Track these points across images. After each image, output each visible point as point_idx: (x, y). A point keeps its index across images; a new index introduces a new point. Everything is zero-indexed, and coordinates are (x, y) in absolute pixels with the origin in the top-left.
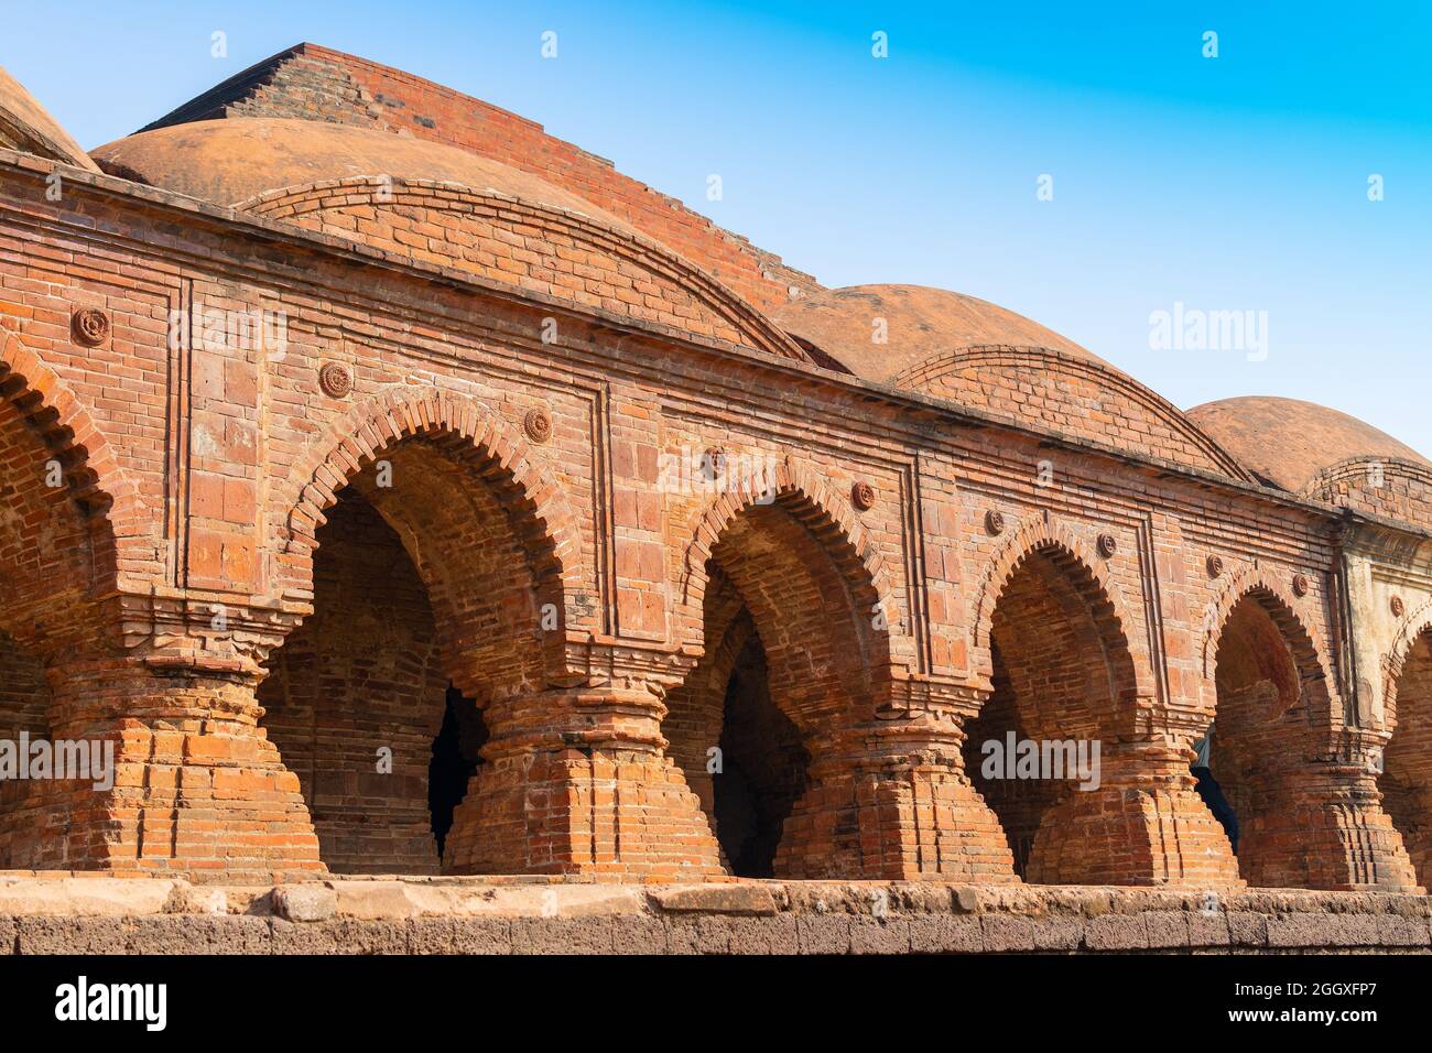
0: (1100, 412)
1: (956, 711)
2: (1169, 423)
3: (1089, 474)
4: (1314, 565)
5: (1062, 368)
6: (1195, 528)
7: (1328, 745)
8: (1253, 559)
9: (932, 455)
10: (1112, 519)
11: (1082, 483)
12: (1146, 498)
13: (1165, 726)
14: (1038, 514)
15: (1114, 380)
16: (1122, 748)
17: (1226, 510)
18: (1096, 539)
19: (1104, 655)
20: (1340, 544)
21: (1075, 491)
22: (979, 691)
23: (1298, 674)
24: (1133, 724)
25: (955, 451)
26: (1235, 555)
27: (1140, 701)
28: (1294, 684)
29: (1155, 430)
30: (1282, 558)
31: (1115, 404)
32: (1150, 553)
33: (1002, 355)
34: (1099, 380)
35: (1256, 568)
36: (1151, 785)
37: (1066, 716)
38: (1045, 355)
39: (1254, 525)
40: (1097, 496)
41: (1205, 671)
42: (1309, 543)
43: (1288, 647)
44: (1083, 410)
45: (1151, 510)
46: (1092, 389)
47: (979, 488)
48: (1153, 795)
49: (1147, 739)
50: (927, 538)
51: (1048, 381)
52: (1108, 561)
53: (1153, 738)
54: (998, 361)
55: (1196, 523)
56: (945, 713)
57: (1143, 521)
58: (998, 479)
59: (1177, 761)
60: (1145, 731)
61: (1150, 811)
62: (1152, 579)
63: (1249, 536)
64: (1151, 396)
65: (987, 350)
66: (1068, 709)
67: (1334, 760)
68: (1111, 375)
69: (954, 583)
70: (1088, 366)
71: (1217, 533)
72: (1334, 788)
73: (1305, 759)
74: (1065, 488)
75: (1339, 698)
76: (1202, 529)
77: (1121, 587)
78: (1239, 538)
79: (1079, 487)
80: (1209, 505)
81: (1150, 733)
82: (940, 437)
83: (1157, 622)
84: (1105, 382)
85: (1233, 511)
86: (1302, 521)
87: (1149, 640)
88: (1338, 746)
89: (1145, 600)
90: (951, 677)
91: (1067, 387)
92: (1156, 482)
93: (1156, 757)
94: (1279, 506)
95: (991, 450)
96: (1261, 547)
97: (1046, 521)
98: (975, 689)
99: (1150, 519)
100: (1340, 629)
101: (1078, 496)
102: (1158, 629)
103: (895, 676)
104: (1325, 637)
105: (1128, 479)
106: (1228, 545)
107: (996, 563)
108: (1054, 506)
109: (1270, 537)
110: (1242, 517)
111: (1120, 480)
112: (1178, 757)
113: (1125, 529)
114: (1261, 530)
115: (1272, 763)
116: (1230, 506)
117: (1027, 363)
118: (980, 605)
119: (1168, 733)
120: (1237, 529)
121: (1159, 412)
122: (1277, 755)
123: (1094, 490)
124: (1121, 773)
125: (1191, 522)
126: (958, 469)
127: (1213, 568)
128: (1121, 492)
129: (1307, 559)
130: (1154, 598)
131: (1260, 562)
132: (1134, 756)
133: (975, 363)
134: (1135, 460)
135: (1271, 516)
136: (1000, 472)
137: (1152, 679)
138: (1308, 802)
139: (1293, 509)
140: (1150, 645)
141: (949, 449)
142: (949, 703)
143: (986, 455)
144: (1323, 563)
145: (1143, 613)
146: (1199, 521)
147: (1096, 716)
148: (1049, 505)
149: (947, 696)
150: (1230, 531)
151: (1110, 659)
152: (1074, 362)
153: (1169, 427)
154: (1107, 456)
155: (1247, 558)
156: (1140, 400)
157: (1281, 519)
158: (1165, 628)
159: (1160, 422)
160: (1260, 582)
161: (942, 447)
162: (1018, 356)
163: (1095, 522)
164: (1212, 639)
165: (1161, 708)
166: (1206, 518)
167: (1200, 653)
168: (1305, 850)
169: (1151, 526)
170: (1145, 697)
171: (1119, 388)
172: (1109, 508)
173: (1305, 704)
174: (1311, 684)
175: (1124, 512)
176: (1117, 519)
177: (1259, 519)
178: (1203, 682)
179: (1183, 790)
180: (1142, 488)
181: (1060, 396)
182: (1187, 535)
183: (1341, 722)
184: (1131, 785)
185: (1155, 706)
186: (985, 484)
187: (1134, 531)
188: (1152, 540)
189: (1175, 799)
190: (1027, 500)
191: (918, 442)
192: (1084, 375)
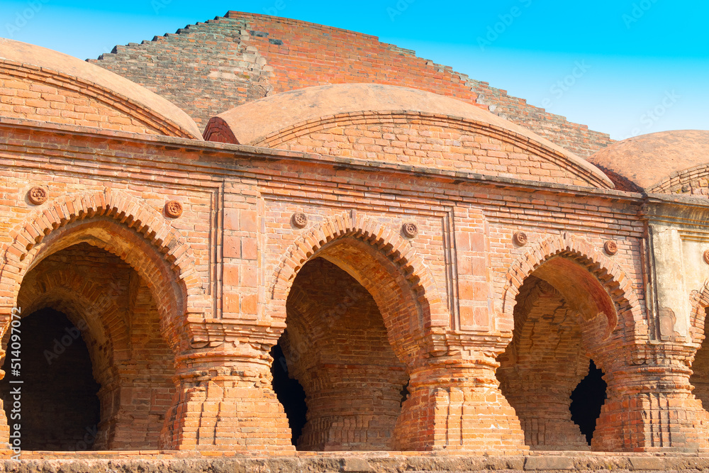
0: (461, 148)
1: (254, 341)
2: (527, 150)
3: (388, 184)
4: (625, 233)
5: (424, 122)
6: (498, 214)
7: (637, 354)
8: (563, 233)
9: (239, 180)
10: (417, 212)
11: (383, 191)
12: (446, 197)
13: (461, 345)
14: (346, 213)
15: (473, 126)
16: (432, 361)
17: (526, 201)
18: (401, 227)
19: (414, 301)
20: (644, 218)
21: (379, 196)
22: (271, 327)
23: (615, 307)
24: (432, 346)
25: (258, 177)
26: (544, 230)
27: (434, 330)
28: (614, 314)
29: (512, 156)
30: (594, 231)
31: (474, 141)
32: (452, 233)
33: (366, 117)
34: (461, 127)
35: (565, 238)
36: (449, 384)
37: (405, 342)
38: (407, 115)
39: (559, 210)
40: (398, 198)
41: (503, 308)
42: (618, 219)
43: (606, 290)
44: (443, 147)
45: (453, 204)
46: (452, 133)
47: (286, 199)
48: (449, 391)
49: (447, 354)
50: (227, 232)
51: (412, 131)
52: (411, 240)
53: (451, 353)
54: (364, 121)
55: (500, 211)
56: (241, 342)
57: (448, 212)
58: (303, 192)
59: (471, 368)
60: (445, 349)
61: (443, 401)
62: (452, 250)
63: (555, 218)
64: (509, 134)
65: (351, 115)
66: (405, 337)
67: (645, 363)
68: (470, 123)
69: (249, 260)
70: (448, 119)
71: (521, 217)
72: (645, 382)
73: (627, 364)
74: (367, 195)
75: (645, 322)
76: (507, 215)
77: (423, 256)
78: (544, 219)
79: (381, 193)
80: (509, 199)
81: (449, 351)
82: (242, 169)
83: (454, 277)
84: (464, 128)
85: (533, 202)
86: (607, 205)
87: (447, 289)
88: (646, 354)
89: (446, 264)
90: (241, 319)
91: (431, 133)
92: (454, 186)
93: (454, 366)
94: (577, 196)
95: (292, 173)
96: (568, 224)
97: (351, 217)
98: (267, 327)
99: (453, 211)
100: (646, 275)
101: (381, 199)
102: (454, 282)
103: (190, 321)
104: (635, 281)
105: (427, 186)
106: (537, 224)
107: (298, 246)
108: (359, 207)
109: (577, 217)
110: (544, 205)
111: (418, 187)
112: (473, 365)
113: (431, 218)
114: (566, 213)
115: (610, 367)
116: (530, 198)
117: (391, 120)
118: (279, 273)
119: (464, 350)
120: (541, 213)
121: (516, 143)
122: (612, 362)
123: (396, 195)
124: (431, 377)
125: (496, 211)
126: (264, 188)
127: (518, 241)
128: (421, 195)
129: (618, 230)
130: (453, 261)
131: (569, 234)
132: (438, 365)
133: (341, 124)
134: (424, 173)
135: (575, 203)
136: (303, 188)
137: (448, 315)
138: (628, 392)
139: (593, 197)
140: (447, 293)
141: (254, 176)
142: (244, 336)
143: (289, 178)
144: (633, 231)
145: (444, 272)
146: (502, 209)
147: (416, 341)
148: (356, 206)
149: (240, 332)
150: (534, 215)
151: (419, 303)
152: (434, 117)
153: (528, 153)
154: (396, 172)
155: (557, 232)
156: (501, 138)
157: (585, 205)
158: (460, 280)
159: (520, 150)
160: (568, 247)
161: (245, 175)
162: (381, 117)
163: (401, 216)
164: (513, 286)
165: (454, 334)
166: (509, 207)
167: (501, 296)
168: (623, 425)
169: (453, 216)
170: (440, 327)
171: (479, 131)
172: (413, 206)
173: (621, 326)
174: (625, 314)
175: (428, 208)
176: (421, 213)
177: (562, 206)
178: (500, 315)
179: (476, 387)
180: (441, 191)
181: (421, 140)
182: (492, 220)
183: (646, 337)
184: (436, 385)
185: (449, 332)
186: (291, 196)
187: (440, 219)
188: (454, 225)
189: (468, 392)
190: (334, 204)
191: (221, 173)
192: (447, 125)
